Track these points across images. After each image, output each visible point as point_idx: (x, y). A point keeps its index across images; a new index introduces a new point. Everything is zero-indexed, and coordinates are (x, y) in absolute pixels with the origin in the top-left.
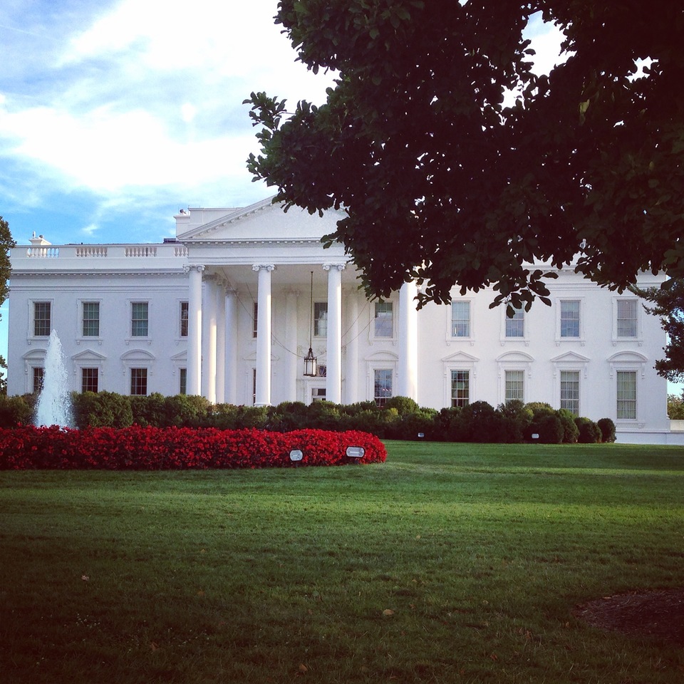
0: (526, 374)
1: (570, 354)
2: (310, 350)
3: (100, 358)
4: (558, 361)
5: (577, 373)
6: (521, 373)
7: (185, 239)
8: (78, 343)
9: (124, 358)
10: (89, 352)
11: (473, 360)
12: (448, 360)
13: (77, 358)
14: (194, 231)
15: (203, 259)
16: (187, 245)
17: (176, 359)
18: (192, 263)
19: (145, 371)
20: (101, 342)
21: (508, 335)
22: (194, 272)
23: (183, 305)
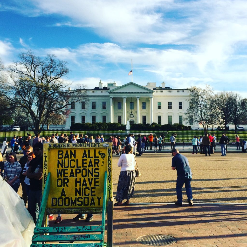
0: (172, 116)
1: (181, 112)
2: (132, 112)
3: (86, 114)
4: (178, 114)
5: (182, 116)
8: (81, 111)
9: (91, 114)
10: (83, 113)
11: (162, 114)
12: (157, 114)
13: (81, 114)
14: (111, 90)
15: (112, 95)
16: (110, 93)
17: (102, 114)
18: (110, 96)
19: (95, 116)
20: (86, 110)
21: (169, 108)
22: (111, 98)
23: (103, 103)
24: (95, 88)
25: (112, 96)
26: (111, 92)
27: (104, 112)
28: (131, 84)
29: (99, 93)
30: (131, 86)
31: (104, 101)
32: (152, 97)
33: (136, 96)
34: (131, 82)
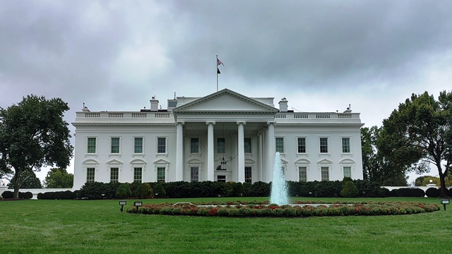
0: (307, 169)
1: (325, 160)
2: (224, 159)
3: (120, 163)
4: (320, 163)
5: (328, 168)
6: (305, 168)
7: (176, 110)
8: (110, 156)
9: (132, 163)
10: (114, 160)
13: (109, 163)
15: (182, 119)
16: (177, 113)
17: (156, 163)
18: (179, 121)
19: (141, 169)
20: (120, 156)
21: (299, 152)
22: (180, 125)
23: (159, 139)
24: (141, 111)
25: (183, 121)
26: (181, 110)
27: (161, 160)
28: (226, 93)
29: (151, 119)
30: (226, 98)
31: (161, 136)
32: (272, 123)
33: (238, 121)
34: (226, 89)
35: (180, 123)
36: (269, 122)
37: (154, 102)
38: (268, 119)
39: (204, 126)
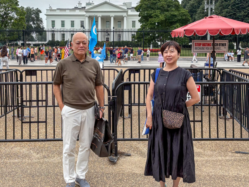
14: (87, 9)
15: (88, 14)
18: (86, 15)
22: (87, 17)
23: (81, 21)
24: (75, 7)
25: (88, 15)
26: (87, 11)
28: (106, 3)
29: (77, 12)
30: (106, 5)
32: (125, 16)
33: (111, 15)
34: (106, 1)
35: (87, 16)
36: (124, 15)
37: (80, 4)
38: (124, 14)
39: (97, 18)
